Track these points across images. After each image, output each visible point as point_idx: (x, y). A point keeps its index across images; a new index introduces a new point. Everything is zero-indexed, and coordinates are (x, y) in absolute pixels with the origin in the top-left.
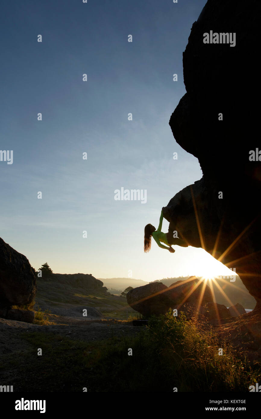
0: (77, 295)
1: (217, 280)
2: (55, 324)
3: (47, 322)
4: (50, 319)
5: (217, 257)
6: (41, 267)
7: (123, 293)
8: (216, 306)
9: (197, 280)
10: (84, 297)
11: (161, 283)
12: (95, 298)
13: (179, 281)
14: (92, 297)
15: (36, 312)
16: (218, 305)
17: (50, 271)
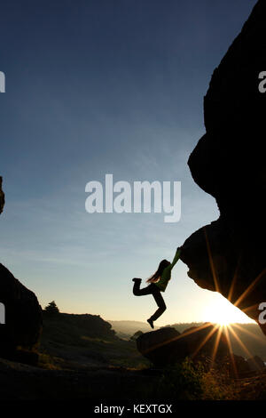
0: (84, 338)
1: (233, 327)
2: (60, 369)
3: (51, 366)
4: (56, 363)
5: (233, 301)
6: (48, 305)
7: (132, 338)
8: (232, 356)
9: (211, 327)
10: (91, 340)
11: (173, 329)
12: (102, 342)
13: (193, 327)
14: (99, 340)
15: (40, 355)
16: (236, 357)
17: (57, 310)
